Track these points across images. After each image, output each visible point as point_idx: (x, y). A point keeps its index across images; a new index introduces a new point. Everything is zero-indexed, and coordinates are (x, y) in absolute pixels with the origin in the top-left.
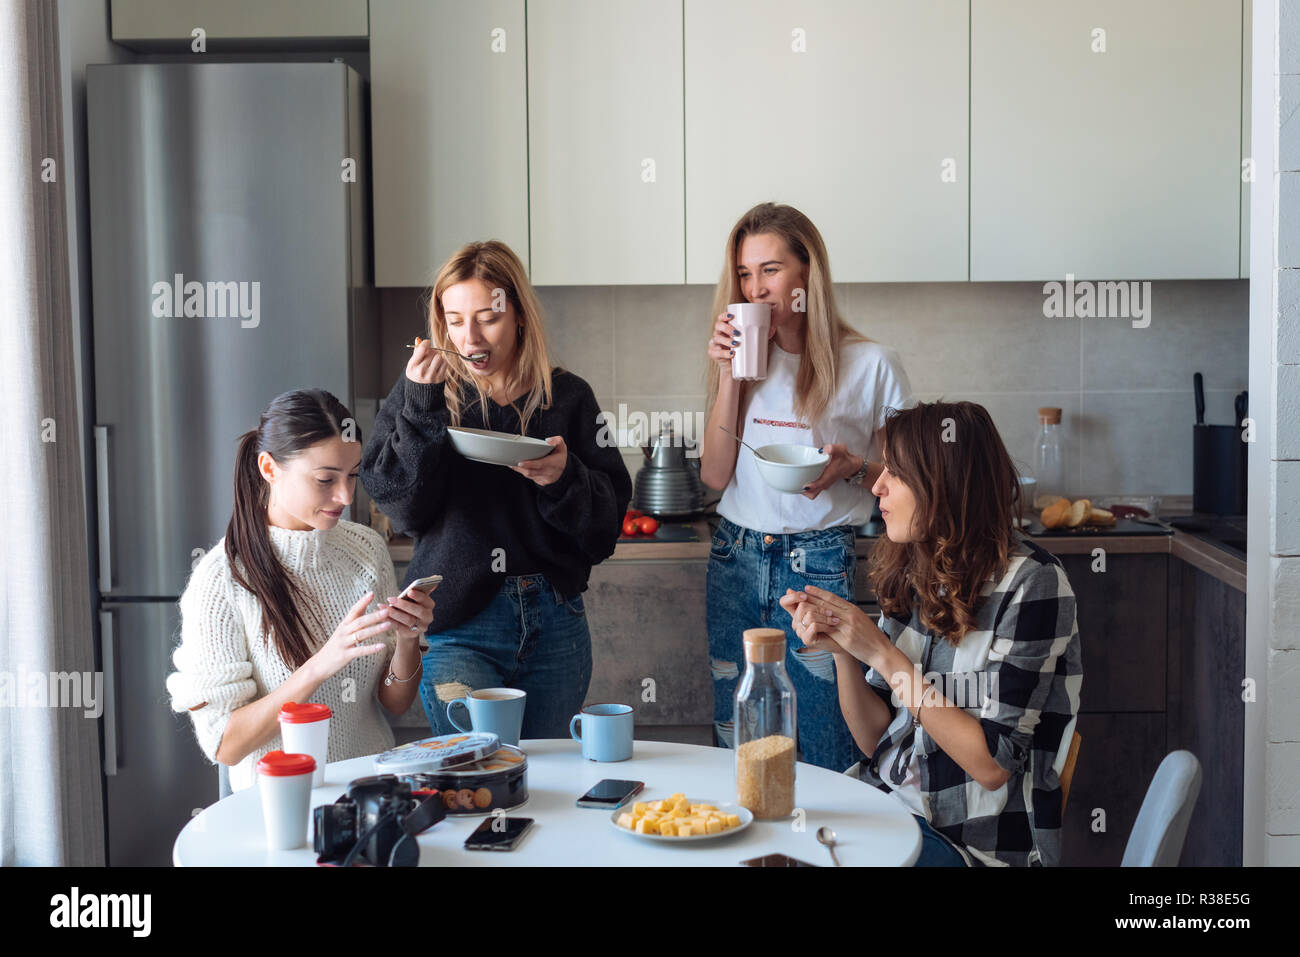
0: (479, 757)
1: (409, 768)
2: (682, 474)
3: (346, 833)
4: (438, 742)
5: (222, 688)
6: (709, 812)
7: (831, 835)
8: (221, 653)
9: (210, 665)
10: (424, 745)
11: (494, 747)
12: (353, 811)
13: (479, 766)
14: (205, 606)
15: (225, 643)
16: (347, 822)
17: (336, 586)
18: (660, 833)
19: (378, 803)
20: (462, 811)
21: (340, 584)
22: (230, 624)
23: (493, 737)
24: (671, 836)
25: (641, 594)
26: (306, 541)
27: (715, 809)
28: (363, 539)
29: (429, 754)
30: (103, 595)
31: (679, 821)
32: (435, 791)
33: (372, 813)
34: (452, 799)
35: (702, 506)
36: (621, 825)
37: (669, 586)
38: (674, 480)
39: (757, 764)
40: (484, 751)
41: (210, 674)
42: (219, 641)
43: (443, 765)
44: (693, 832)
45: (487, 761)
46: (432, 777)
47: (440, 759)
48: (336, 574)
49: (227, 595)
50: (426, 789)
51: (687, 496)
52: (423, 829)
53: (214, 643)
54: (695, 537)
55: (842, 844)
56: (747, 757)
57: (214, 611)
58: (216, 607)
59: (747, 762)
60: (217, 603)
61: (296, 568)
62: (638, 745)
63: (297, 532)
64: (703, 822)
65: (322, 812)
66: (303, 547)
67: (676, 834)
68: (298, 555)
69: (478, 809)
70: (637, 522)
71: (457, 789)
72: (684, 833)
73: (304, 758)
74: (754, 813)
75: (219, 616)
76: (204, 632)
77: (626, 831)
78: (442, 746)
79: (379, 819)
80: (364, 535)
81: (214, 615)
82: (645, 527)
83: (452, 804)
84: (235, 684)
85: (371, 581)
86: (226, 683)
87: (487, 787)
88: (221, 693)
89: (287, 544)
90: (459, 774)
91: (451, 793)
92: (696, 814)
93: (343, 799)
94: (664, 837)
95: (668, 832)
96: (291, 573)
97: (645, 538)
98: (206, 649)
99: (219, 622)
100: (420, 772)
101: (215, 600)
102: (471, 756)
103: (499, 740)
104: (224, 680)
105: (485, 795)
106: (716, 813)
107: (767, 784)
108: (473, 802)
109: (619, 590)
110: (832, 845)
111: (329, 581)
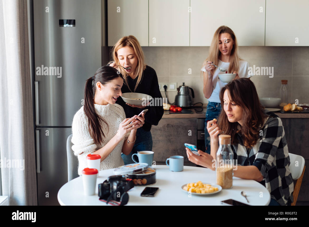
0: (143, 170)
1: (124, 173)
2: (188, 96)
3: (107, 191)
4: (131, 166)
5: (87, 147)
6: (209, 187)
7: (245, 194)
8: (85, 138)
9: (83, 141)
10: (127, 166)
11: (147, 167)
12: (109, 185)
13: (143, 173)
14: (79, 125)
15: (86, 135)
16: (107, 188)
17: (112, 120)
18: (196, 192)
19: (116, 183)
20: (138, 185)
21: (113, 120)
22: (87, 130)
23: (146, 164)
24: (199, 193)
25: (178, 127)
26: (105, 108)
27: (210, 186)
28: (118, 108)
29: (129, 169)
30: (37, 126)
31: (201, 189)
32: (131, 179)
33: (115, 185)
34: (136, 182)
35: (192, 105)
36: (184, 190)
37: (185, 125)
38: (186, 98)
39: (222, 173)
40: (144, 168)
41: (83, 144)
42: (85, 135)
43: (133, 172)
44: (206, 192)
45: (145, 171)
46: (130, 175)
47: (132, 170)
48: (112, 117)
49: (85, 122)
50: (128, 179)
51: (189, 102)
52: (128, 190)
53: (83, 135)
54: (192, 112)
55: (248, 196)
56: (219, 171)
57: (82, 127)
58: (82, 125)
59: (220, 172)
60: (82, 124)
61: (102, 115)
62: (185, 167)
63: (103, 106)
64: (207, 190)
65: (100, 185)
66: (104, 110)
67: (201, 192)
68: (103, 112)
69: (143, 185)
70: (177, 108)
71: (137, 179)
72: (203, 193)
73: (95, 170)
74: (222, 187)
75: (84, 128)
76: (80, 133)
77: (185, 191)
78: (132, 167)
79: (117, 187)
80: (118, 106)
81: (82, 128)
82: (179, 110)
83: (136, 183)
84: (90, 146)
85: (121, 118)
86: (88, 146)
87: (145, 178)
88: (87, 149)
89: (100, 109)
90: (138, 175)
91: (135, 180)
92: (205, 187)
93: (106, 181)
94: (197, 193)
95: (198, 192)
96: (101, 117)
97: (179, 113)
98: (81, 138)
99: (84, 129)
100: (127, 174)
101: (82, 123)
102: (141, 170)
103: (149, 166)
104: (87, 145)
105: (145, 181)
106: (211, 187)
107: (225, 179)
108: (141, 183)
109: (172, 126)
110: (246, 197)
111: (110, 119)
